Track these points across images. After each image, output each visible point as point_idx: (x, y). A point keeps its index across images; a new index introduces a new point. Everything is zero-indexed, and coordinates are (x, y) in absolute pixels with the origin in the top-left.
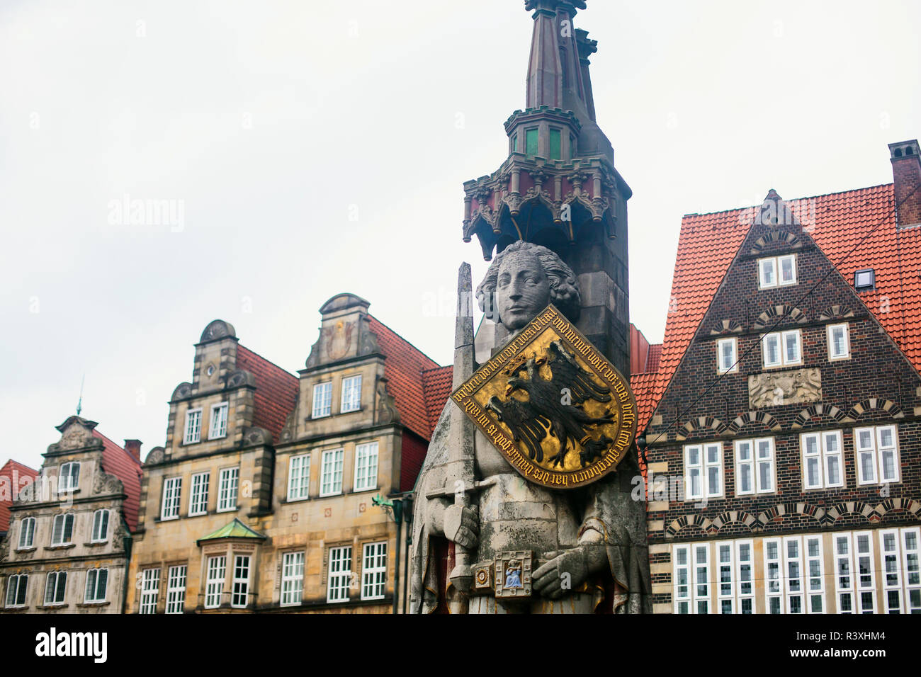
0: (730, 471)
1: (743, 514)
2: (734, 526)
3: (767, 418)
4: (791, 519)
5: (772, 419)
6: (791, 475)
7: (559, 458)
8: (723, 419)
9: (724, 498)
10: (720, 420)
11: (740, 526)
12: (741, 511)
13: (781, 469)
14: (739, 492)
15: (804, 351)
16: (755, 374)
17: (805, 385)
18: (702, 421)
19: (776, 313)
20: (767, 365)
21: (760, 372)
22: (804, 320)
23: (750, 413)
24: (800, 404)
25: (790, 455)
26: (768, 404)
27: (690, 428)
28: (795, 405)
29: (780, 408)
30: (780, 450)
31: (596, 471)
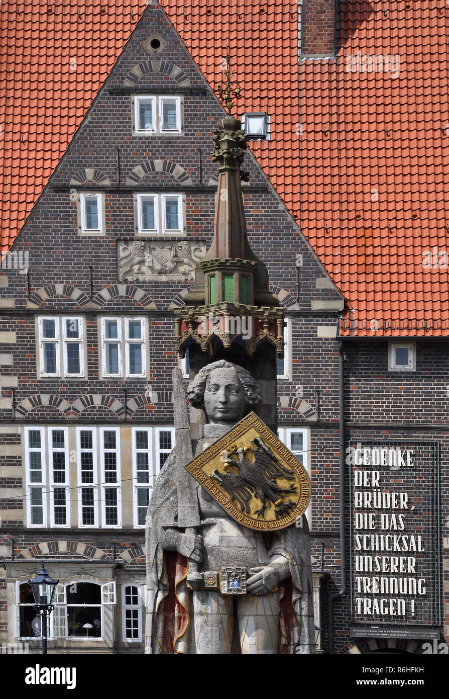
0: (93, 349)
1: (108, 398)
2: (97, 411)
3: (140, 294)
4: (164, 408)
5: (145, 295)
6: (166, 361)
7: (261, 513)
8: (85, 290)
9: (86, 379)
10: (81, 290)
11: (105, 411)
12: (107, 395)
13: (154, 353)
14: (104, 373)
15: (188, 220)
16: (126, 241)
17: (186, 260)
18: (59, 289)
19: (154, 170)
20: (141, 232)
21: (132, 240)
22: (189, 182)
23: (119, 286)
24: (180, 282)
25: (165, 339)
26: (141, 278)
27: (43, 295)
28: (174, 282)
29: (155, 285)
30: (154, 331)
31: (285, 522)
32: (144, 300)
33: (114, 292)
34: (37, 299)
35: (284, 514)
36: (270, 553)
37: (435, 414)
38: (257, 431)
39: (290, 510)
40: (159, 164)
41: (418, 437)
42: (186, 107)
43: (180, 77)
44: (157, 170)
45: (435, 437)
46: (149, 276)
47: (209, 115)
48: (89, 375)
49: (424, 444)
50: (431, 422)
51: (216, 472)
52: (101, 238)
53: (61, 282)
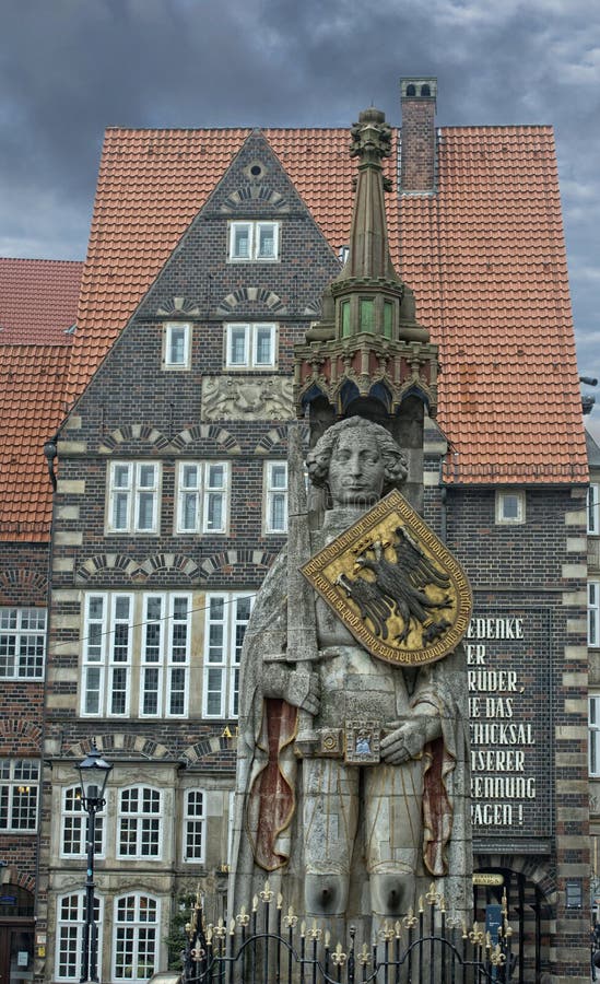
1: (181, 558)
2: (168, 574)
3: (224, 435)
4: (244, 570)
5: (230, 437)
7: (402, 637)
8: (165, 431)
9: (159, 535)
10: (160, 431)
11: (177, 574)
12: (180, 555)
14: (179, 529)
15: (280, 352)
16: (212, 375)
17: (276, 397)
18: (136, 430)
19: (247, 298)
20: (229, 366)
21: (219, 374)
22: (283, 312)
23: (202, 427)
24: (268, 422)
25: (250, 487)
26: (226, 417)
27: (119, 437)
28: (261, 422)
29: (242, 424)
30: (237, 478)
31: (437, 651)
32: (229, 443)
33: (195, 433)
34: (111, 442)
35: (436, 640)
36: (413, 700)
37: (547, 575)
38: (401, 516)
39: (443, 635)
40: (252, 292)
41: (528, 603)
42: (284, 234)
43: (279, 203)
44: (250, 299)
45: (547, 603)
46: (235, 416)
47: (307, 241)
48: (162, 530)
49: (535, 611)
50: (541, 584)
51: (343, 577)
52: (186, 372)
53: (138, 423)
